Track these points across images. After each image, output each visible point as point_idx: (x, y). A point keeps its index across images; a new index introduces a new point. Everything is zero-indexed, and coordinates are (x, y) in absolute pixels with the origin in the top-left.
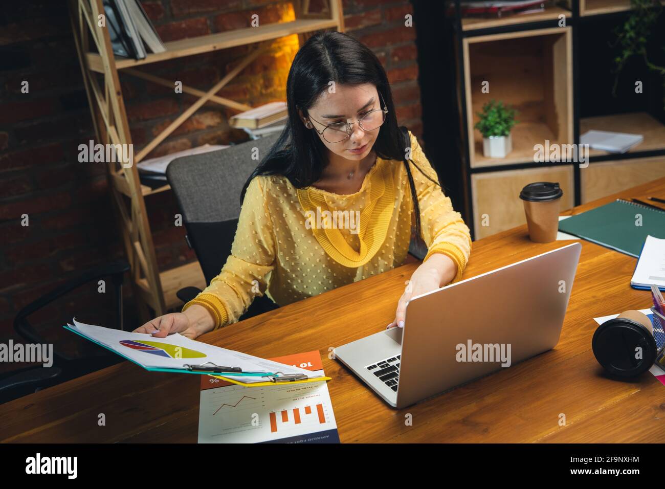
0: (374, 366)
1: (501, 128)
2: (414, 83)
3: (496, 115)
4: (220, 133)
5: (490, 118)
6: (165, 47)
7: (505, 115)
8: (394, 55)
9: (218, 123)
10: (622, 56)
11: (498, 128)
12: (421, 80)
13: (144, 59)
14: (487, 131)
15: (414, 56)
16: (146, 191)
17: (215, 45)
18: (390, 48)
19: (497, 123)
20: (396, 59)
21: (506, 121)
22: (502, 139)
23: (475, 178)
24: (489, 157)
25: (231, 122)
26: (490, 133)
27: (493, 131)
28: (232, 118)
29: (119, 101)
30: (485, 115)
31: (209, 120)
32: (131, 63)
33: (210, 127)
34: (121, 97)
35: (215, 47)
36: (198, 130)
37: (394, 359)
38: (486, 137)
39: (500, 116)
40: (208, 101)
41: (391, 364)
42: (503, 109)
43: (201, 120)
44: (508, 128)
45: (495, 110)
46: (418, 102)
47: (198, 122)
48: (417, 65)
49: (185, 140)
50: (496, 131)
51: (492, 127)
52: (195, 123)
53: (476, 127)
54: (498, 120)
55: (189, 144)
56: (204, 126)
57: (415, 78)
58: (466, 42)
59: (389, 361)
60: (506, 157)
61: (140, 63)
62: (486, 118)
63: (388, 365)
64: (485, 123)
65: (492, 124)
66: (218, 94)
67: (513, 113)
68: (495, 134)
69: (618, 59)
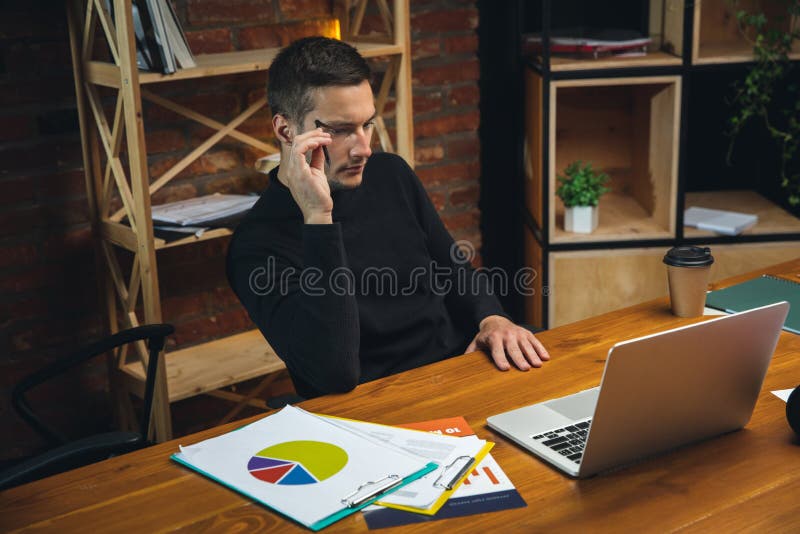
0: (541, 436)
1: (589, 195)
2: (473, 134)
3: (583, 179)
4: (233, 179)
5: (576, 182)
6: (195, 61)
7: (593, 181)
8: (452, 96)
9: (232, 167)
10: (740, 116)
11: (585, 196)
12: (482, 131)
13: (172, 74)
14: (570, 199)
15: (476, 101)
16: (159, 244)
17: (258, 63)
18: (448, 87)
19: (584, 189)
20: (454, 102)
21: (595, 187)
22: (589, 210)
23: (554, 257)
24: (571, 232)
25: (257, 165)
26: (574, 201)
27: (579, 198)
28: (260, 160)
29: (139, 124)
30: (569, 178)
31: (222, 162)
32: (155, 78)
33: (222, 171)
34: (141, 120)
35: (257, 67)
36: (207, 174)
37: (562, 430)
38: (569, 206)
39: (587, 181)
40: (227, 136)
41: (560, 435)
42: (590, 173)
43: (212, 161)
44: (597, 196)
45: (582, 172)
46: (477, 159)
47: (208, 163)
48: (478, 112)
49: (188, 186)
50: (583, 199)
51: (577, 193)
52: (204, 164)
53: (559, 193)
54: (585, 186)
55: (195, 191)
56: (214, 170)
57: (476, 128)
58: (554, 86)
59: (557, 431)
60: (593, 232)
61: (167, 78)
62: (570, 183)
63: (555, 435)
64: (569, 189)
65: (578, 190)
66: (238, 129)
67: (602, 179)
68: (580, 204)
69: (735, 120)
